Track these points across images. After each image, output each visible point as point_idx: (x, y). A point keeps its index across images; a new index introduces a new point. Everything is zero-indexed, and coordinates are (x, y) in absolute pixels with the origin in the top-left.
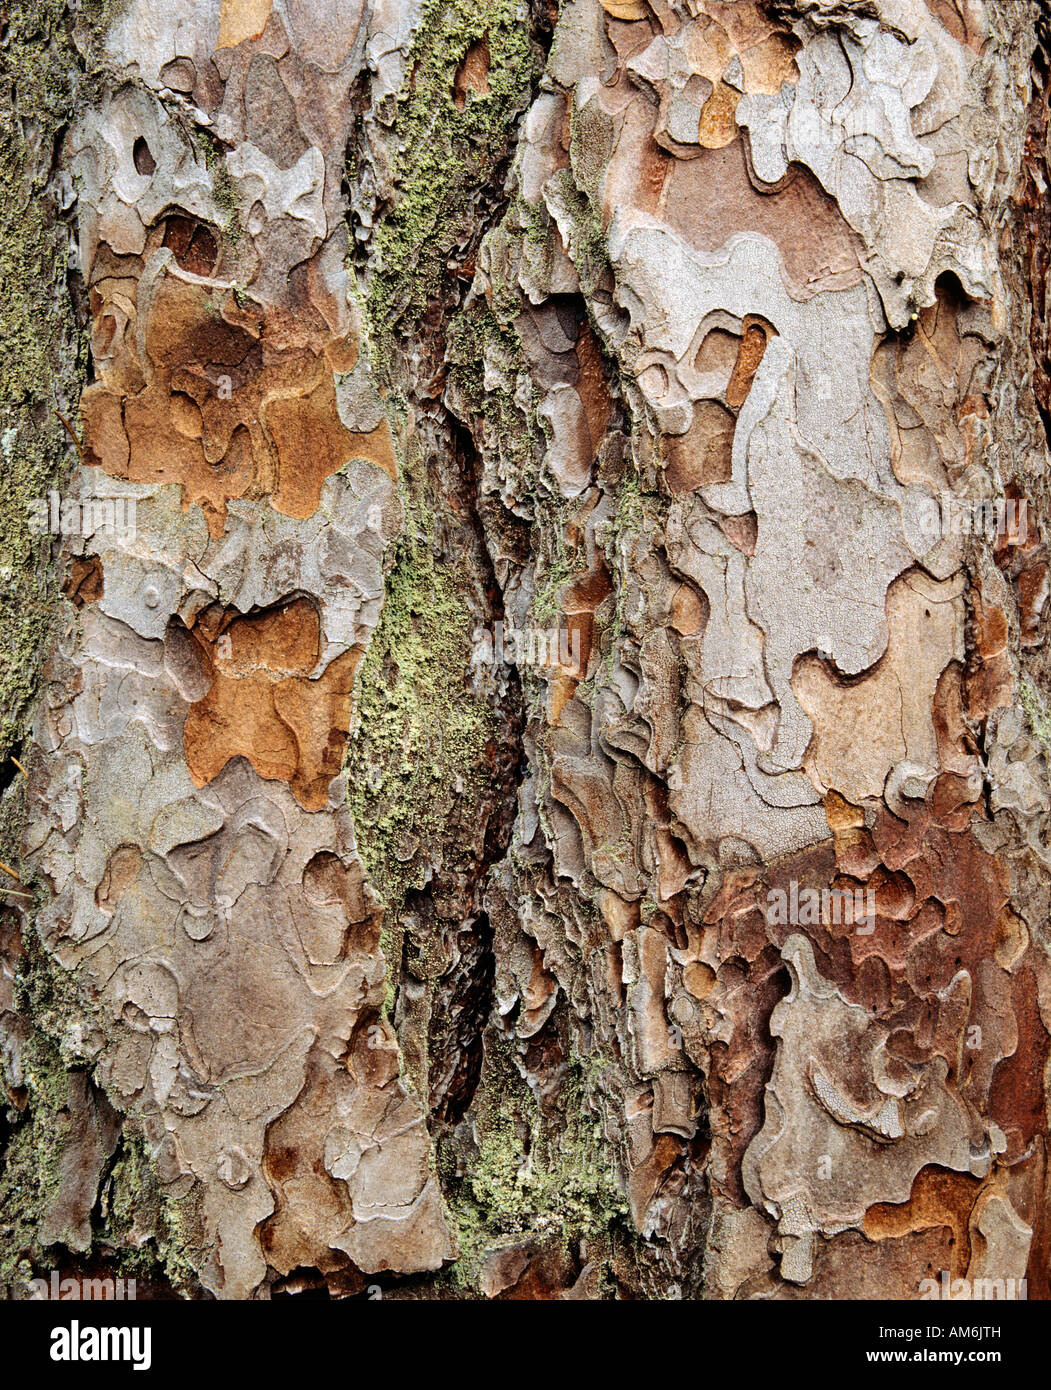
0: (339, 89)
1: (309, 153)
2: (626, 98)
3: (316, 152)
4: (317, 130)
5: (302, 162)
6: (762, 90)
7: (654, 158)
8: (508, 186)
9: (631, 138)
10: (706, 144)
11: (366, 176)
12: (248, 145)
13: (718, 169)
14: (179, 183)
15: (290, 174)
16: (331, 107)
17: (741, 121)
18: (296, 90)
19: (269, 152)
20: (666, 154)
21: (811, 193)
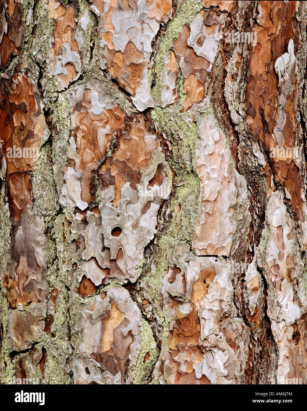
0: (123, 362)
1: (118, 373)
2: (174, 364)
3: (119, 373)
4: (120, 369)
5: (117, 375)
6: (198, 362)
7: (178, 374)
8: (153, 376)
9: (174, 370)
10: (188, 372)
11: (128, 378)
12: (107, 371)
13: (190, 376)
14: (95, 377)
15: (115, 377)
16: (122, 365)
17: (194, 368)
18: (116, 362)
19: (111, 372)
20: (180, 374)
21: (206, 379)
